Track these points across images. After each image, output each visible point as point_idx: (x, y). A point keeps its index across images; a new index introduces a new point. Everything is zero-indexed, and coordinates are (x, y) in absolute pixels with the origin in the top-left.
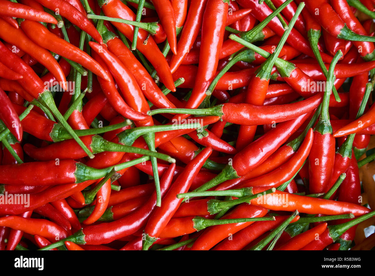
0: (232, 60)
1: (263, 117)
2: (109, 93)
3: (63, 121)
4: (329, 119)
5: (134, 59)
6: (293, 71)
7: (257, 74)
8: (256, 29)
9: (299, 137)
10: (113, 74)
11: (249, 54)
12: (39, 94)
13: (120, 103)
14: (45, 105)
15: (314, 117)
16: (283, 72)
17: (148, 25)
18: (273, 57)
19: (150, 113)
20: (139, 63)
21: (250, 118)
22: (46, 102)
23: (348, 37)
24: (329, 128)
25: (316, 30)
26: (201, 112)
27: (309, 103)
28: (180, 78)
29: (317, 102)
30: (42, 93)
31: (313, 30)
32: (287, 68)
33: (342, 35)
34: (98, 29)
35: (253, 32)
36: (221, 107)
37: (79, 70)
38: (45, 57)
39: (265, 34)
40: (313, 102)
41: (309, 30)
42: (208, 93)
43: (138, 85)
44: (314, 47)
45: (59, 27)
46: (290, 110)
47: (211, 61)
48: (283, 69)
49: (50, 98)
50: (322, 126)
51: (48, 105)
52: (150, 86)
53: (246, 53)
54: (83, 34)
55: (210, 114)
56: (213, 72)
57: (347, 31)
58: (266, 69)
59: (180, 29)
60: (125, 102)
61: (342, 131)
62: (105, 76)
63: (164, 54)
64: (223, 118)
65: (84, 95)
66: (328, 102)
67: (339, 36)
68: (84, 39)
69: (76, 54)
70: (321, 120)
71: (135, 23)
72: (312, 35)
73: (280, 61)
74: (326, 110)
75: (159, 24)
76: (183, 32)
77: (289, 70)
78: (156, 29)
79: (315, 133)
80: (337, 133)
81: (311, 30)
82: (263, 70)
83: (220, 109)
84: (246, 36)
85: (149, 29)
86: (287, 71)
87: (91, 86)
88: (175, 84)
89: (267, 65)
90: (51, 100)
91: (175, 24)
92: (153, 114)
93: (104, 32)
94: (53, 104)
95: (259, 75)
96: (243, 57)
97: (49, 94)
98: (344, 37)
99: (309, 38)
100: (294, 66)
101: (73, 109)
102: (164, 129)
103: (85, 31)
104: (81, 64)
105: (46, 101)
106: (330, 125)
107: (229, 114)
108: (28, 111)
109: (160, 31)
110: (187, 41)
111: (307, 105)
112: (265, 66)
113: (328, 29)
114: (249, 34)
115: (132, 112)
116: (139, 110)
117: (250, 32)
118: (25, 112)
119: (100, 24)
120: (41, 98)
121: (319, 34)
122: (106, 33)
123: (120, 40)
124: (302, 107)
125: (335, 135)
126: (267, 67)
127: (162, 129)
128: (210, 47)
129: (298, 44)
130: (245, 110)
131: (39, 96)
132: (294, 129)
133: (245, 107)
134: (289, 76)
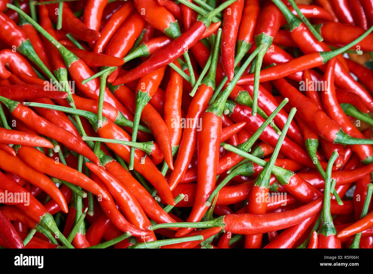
0: (230, 173)
1: (266, 224)
2: (109, 212)
3: (66, 242)
4: (332, 221)
5: (133, 179)
6: (292, 178)
7: (256, 183)
8: (251, 140)
9: (304, 243)
10: (112, 193)
11: (247, 167)
12: (40, 217)
13: (121, 220)
14: (46, 228)
15: (317, 222)
16: (282, 179)
17: (144, 145)
18: (270, 164)
19: (151, 228)
20: (138, 183)
21: (252, 226)
22: (47, 225)
23: (345, 141)
24: (333, 229)
25: (313, 139)
26: (202, 225)
27: (310, 207)
28: (180, 194)
29: (318, 205)
30: (43, 216)
31: (310, 139)
32: (285, 175)
33: (338, 139)
34: (95, 153)
35: (248, 142)
36: (223, 218)
37: (78, 192)
38: (44, 183)
39: (264, 151)
40: (314, 206)
41: (306, 140)
42: (208, 204)
43: (138, 203)
44: (312, 156)
45: (56, 152)
46: (292, 216)
47: (208, 174)
48: (282, 176)
49: (52, 221)
50: (325, 228)
51: (49, 227)
52: (150, 203)
53: (245, 166)
54: (80, 158)
55: (212, 226)
56: (211, 185)
57: (343, 135)
58: (264, 177)
59: (177, 147)
60: (125, 219)
61: (346, 231)
62: (104, 194)
63: (162, 174)
64: (225, 229)
65: (85, 215)
66: (329, 204)
67: (336, 141)
68: (82, 163)
69: (73, 175)
70: (324, 223)
71: (130, 144)
72: (310, 144)
73: (278, 168)
74: (328, 212)
75: (154, 143)
76: (179, 150)
77: (288, 177)
78: (151, 147)
79: (319, 236)
80: (341, 233)
81: (308, 139)
82: (261, 178)
83: (222, 220)
84: (242, 148)
85: (145, 148)
86: (286, 177)
87: (92, 210)
88: (175, 200)
89: (264, 173)
90: (52, 222)
91: (171, 142)
92: (154, 229)
93: (102, 156)
94: (54, 226)
95: (257, 184)
96: (242, 170)
97: (50, 217)
98: (340, 141)
99: (307, 148)
100: (293, 173)
101: (75, 232)
102: (167, 243)
103: (82, 154)
104: (80, 186)
105: (48, 223)
106: (333, 226)
107: (231, 224)
108: (31, 236)
109: (156, 149)
110: (184, 158)
111: (309, 209)
112: (263, 174)
113: (324, 135)
114: (244, 145)
115: (134, 229)
116: (141, 227)
117: (246, 143)
118: (28, 237)
119: (97, 148)
120: (42, 221)
121: (316, 142)
122: (103, 157)
123: (118, 163)
124: (304, 211)
125: (339, 236)
126: (265, 174)
127: (165, 243)
128: (207, 160)
129: (297, 155)
130: (246, 219)
131: (40, 219)
132: (298, 235)
133: (246, 216)
134: (288, 183)
